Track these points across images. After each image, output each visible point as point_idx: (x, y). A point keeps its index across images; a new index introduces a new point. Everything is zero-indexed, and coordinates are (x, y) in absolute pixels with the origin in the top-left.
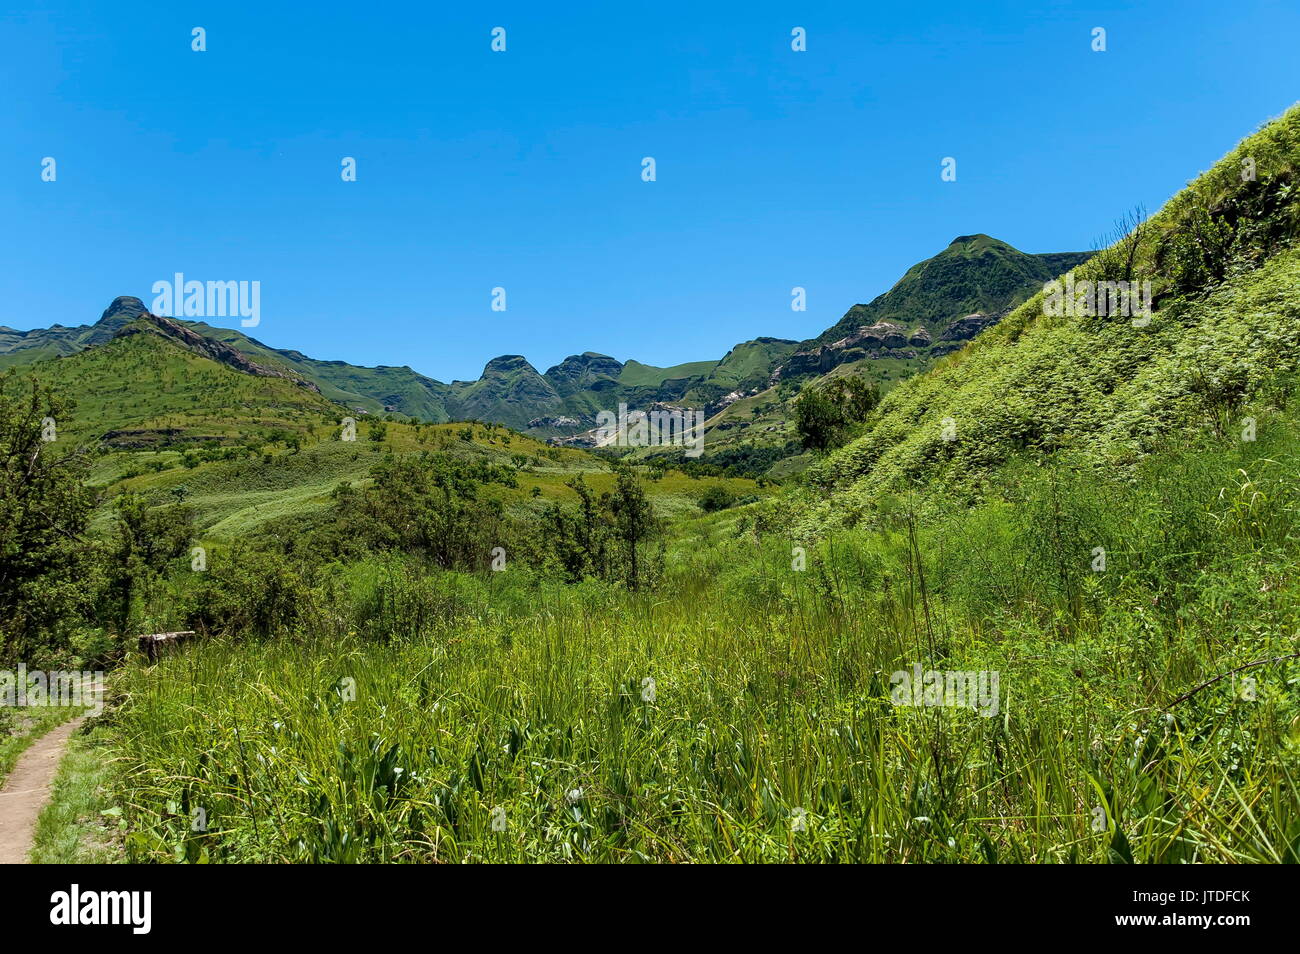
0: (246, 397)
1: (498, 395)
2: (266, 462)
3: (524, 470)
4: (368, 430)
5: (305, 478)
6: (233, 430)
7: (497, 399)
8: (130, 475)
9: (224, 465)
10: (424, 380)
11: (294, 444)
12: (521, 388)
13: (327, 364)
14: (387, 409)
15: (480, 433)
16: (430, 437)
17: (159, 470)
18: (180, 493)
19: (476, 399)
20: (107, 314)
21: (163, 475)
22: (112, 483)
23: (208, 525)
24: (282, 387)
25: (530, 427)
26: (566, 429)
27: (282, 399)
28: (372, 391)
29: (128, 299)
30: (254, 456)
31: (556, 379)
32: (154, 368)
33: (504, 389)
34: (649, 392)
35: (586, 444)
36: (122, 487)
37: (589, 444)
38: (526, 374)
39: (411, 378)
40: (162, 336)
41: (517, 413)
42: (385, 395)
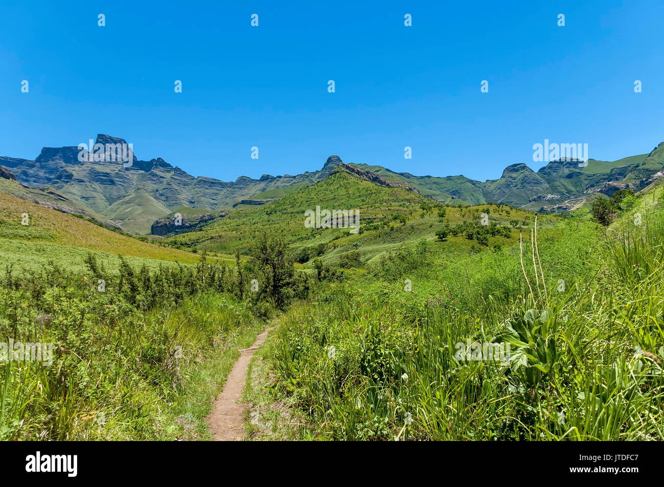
0: (385, 198)
1: (512, 186)
2: (391, 230)
3: (517, 228)
4: (437, 212)
5: (409, 237)
6: (380, 214)
7: (511, 188)
8: (337, 238)
9: (374, 232)
10: (471, 182)
11: (403, 221)
12: (524, 181)
13: (422, 177)
14: (453, 198)
15: (494, 210)
16: (468, 213)
17: (348, 235)
18: (356, 246)
19: (499, 189)
20: (326, 165)
21: (350, 237)
22: (330, 242)
23: (367, 260)
24: (401, 192)
25: (530, 202)
26: (551, 201)
27: (401, 198)
28: (445, 189)
29: (333, 157)
30: (386, 227)
31: (544, 174)
32: (346, 188)
33: (514, 182)
34: (603, 177)
35: (564, 209)
36: (334, 244)
37: (566, 209)
38: (527, 173)
39: (464, 181)
40: (348, 173)
41: (523, 194)
42: (451, 191)
